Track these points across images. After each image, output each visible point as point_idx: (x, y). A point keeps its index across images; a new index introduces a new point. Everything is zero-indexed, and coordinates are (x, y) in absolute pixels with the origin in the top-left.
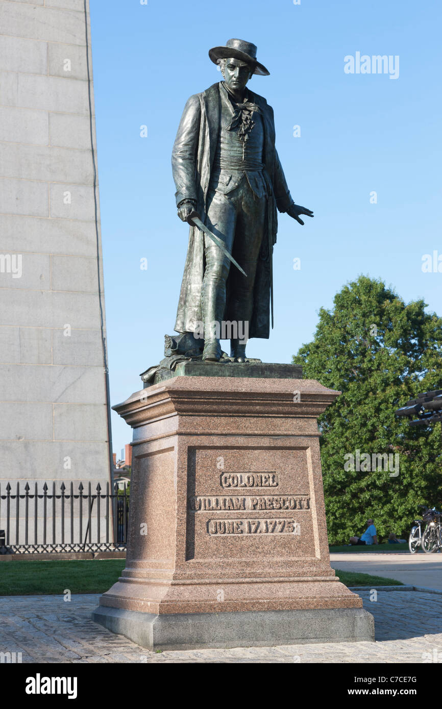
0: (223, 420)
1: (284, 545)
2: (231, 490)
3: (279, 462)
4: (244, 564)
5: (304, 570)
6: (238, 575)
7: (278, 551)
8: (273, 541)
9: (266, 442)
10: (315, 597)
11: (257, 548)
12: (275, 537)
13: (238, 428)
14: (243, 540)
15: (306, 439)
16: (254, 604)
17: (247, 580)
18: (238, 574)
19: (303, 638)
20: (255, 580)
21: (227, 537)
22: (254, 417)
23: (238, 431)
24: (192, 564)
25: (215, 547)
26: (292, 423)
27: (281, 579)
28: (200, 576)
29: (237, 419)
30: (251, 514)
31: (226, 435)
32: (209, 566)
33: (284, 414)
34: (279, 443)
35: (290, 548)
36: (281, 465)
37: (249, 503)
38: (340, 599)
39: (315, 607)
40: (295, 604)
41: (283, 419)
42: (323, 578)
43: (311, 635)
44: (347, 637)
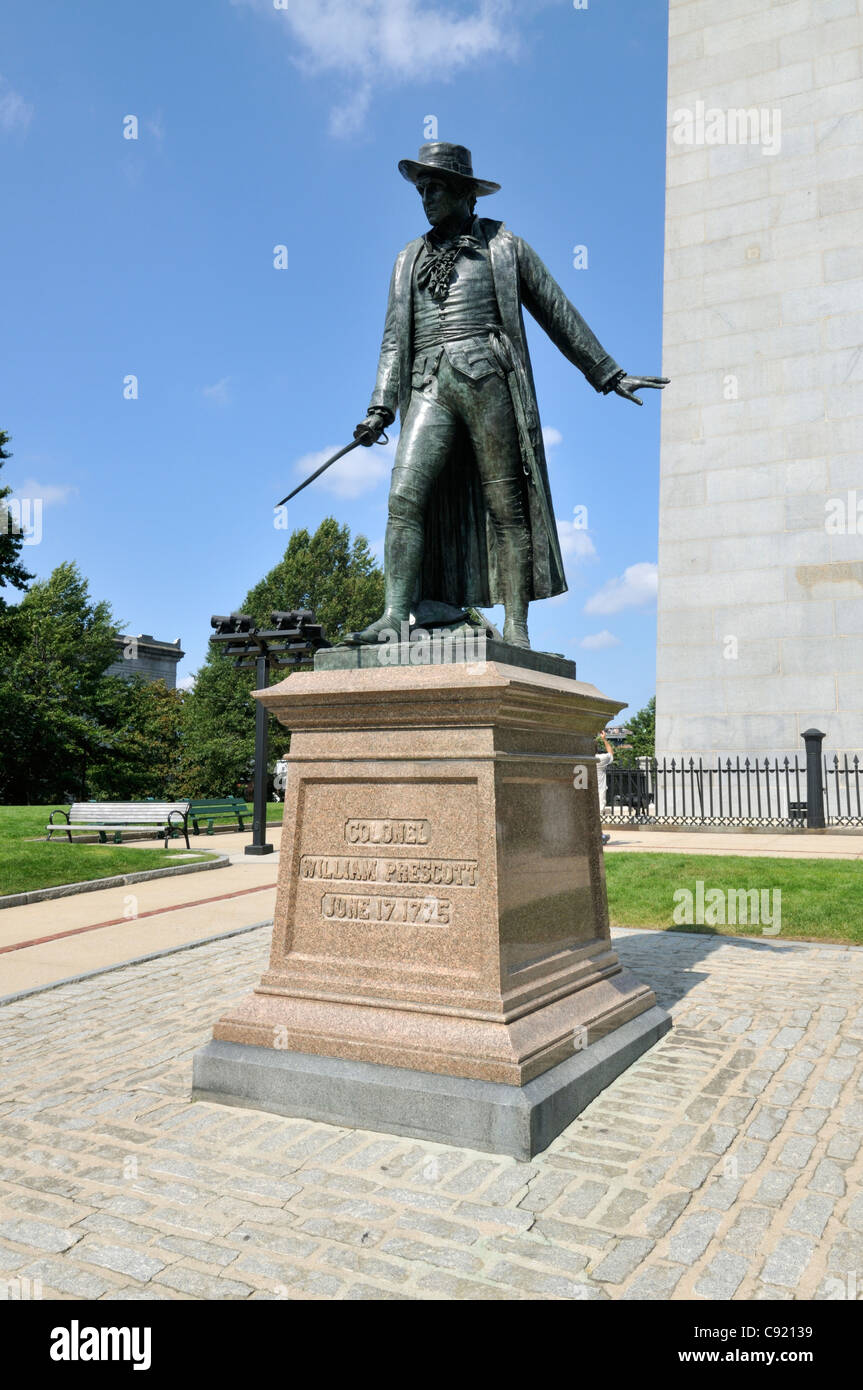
0: (351, 737)
1: (432, 946)
2: (359, 847)
3: (432, 802)
4: (362, 971)
5: (453, 994)
6: (349, 990)
7: (421, 955)
8: (416, 937)
9: (408, 770)
10: (440, 1051)
11: (390, 946)
12: (417, 929)
13: (370, 748)
14: (370, 930)
15: (472, 764)
16: (340, 1046)
17: (358, 1000)
18: (349, 988)
19: (402, 1125)
20: (368, 1001)
21: (347, 924)
22: (395, 730)
23: (369, 754)
24: (291, 962)
25: (330, 938)
26: (452, 738)
27: (409, 1006)
28: (297, 984)
29: (369, 734)
30: (386, 888)
31: (351, 760)
32: (313, 968)
33: (437, 723)
34: (429, 770)
35: (440, 952)
36: (436, 808)
37: (382, 867)
38: (478, 1062)
39: (436, 1068)
40: (403, 1059)
41: (439, 732)
42: (477, 1014)
43: (416, 1122)
44: (478, 1140)
